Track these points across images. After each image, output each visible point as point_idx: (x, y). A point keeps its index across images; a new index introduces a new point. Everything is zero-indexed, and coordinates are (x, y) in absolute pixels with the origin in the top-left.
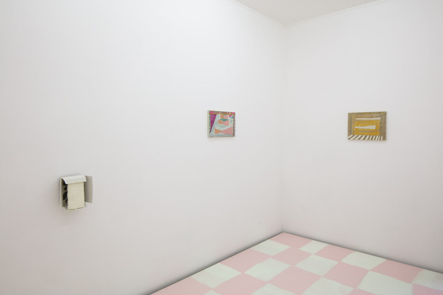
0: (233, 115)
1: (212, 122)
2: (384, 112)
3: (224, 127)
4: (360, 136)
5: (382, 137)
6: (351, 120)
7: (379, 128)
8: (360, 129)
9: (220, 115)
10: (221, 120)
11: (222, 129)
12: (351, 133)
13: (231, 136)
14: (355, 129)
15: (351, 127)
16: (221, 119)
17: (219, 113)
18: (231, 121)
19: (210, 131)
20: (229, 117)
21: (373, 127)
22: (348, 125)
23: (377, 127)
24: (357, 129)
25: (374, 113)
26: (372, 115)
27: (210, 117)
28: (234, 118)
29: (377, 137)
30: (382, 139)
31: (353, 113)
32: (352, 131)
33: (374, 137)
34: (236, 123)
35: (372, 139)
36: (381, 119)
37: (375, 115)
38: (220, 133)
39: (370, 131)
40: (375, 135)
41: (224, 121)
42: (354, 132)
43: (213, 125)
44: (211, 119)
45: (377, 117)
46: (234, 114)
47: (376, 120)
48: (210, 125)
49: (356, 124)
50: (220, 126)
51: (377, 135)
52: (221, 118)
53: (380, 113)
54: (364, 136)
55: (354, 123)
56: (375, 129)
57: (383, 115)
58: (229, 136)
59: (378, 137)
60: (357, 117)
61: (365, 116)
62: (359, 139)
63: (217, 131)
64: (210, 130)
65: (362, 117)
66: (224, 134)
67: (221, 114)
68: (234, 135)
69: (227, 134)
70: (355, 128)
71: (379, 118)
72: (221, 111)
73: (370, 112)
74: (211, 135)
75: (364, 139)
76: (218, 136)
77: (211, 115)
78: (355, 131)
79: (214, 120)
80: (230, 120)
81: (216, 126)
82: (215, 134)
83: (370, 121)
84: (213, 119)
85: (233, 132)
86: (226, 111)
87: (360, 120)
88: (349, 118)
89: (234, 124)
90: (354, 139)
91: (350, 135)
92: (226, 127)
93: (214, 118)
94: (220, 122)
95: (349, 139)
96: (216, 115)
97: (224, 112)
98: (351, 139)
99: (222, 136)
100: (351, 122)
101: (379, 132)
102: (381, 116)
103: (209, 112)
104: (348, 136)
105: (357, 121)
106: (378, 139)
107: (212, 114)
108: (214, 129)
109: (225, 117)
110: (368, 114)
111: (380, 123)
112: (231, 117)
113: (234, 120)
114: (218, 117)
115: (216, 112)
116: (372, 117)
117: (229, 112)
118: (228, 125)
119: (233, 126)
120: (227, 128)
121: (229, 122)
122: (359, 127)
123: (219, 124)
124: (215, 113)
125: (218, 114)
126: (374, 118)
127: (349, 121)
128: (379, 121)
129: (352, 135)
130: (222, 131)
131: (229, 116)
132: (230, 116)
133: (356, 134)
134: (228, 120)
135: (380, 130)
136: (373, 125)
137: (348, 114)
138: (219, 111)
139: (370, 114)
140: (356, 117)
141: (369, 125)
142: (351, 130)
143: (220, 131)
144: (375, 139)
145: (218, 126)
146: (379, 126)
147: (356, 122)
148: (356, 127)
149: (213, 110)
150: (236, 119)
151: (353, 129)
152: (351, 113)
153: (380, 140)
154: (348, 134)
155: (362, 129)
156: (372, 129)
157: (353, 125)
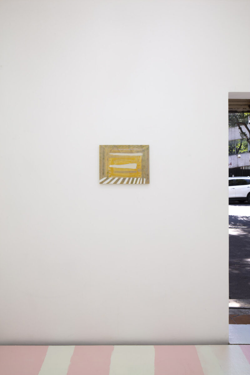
2: (146, 146)
4: (116, 179)
5: (145, 179)
6: (104, 156)
7: (140, 167)
8: (116, 168)
12: (103, 174)
14: (109, 169)
15: (103, 166)
21: (133, 166)
22: (100, 164)
23: (138, 166)
24: (112, 168)
25: (134, 146)
26: (131, 148)
29: (139, 179)
30: (144, 182)
31: (106, 146)
32: (106, 172)
33: (135, 179)
35: (132, 183)
36: (144, 155)
37: (135, 149)
39: (130, 172)
40: (136, 177)
42: (108, 173)
45: (138, 152)
47: (138, 156)
49: (110, 162)
51: (138, 176)
53: (142, 146)
54: (122, 179)
55: (108, 160)
56: (136, 168)
57: (145, 149)
59: (140, 179)
60: (112, 151)
61: (122, 150)
62: (115, 183)
65: (119, 152)
71: (140, 154)
73: (129, 145)
75: (122, 183)
78: (110, 172)
83: (129, 158)
87: (116, 156)
88: (100, 153)
90: (108, 183)
91: (103, 178)
95: (101, 183)
98: (103, 183)
100: (103, 159)
101: (141, 172)
102: (144, 151)
104: (100, 179)
105: (112, 156)
106: (139, 183)
110: (127, 147)
111: (142, 160)
116: (131, 152)
122: (115, 166)
126: (135, 153)
127: (100, 157)
128: (141, 158)
129: (105, 177)
133: (110, 176)
135: (142, 170)
136: (133, 163)
137: (99, 147)
139: (129, 148)
140: (111, 151)
141: (128, 163)
142: (103, 170)
144: (136, 183)
146: (141, 164)
147: (111, 159)
148: (111, 166)
151: (107, 168)
152: (103, 145)
153: (143, 183)
154: (100, 175)
155: (119, 168)
156: (132, 169)
157: (106, 162)
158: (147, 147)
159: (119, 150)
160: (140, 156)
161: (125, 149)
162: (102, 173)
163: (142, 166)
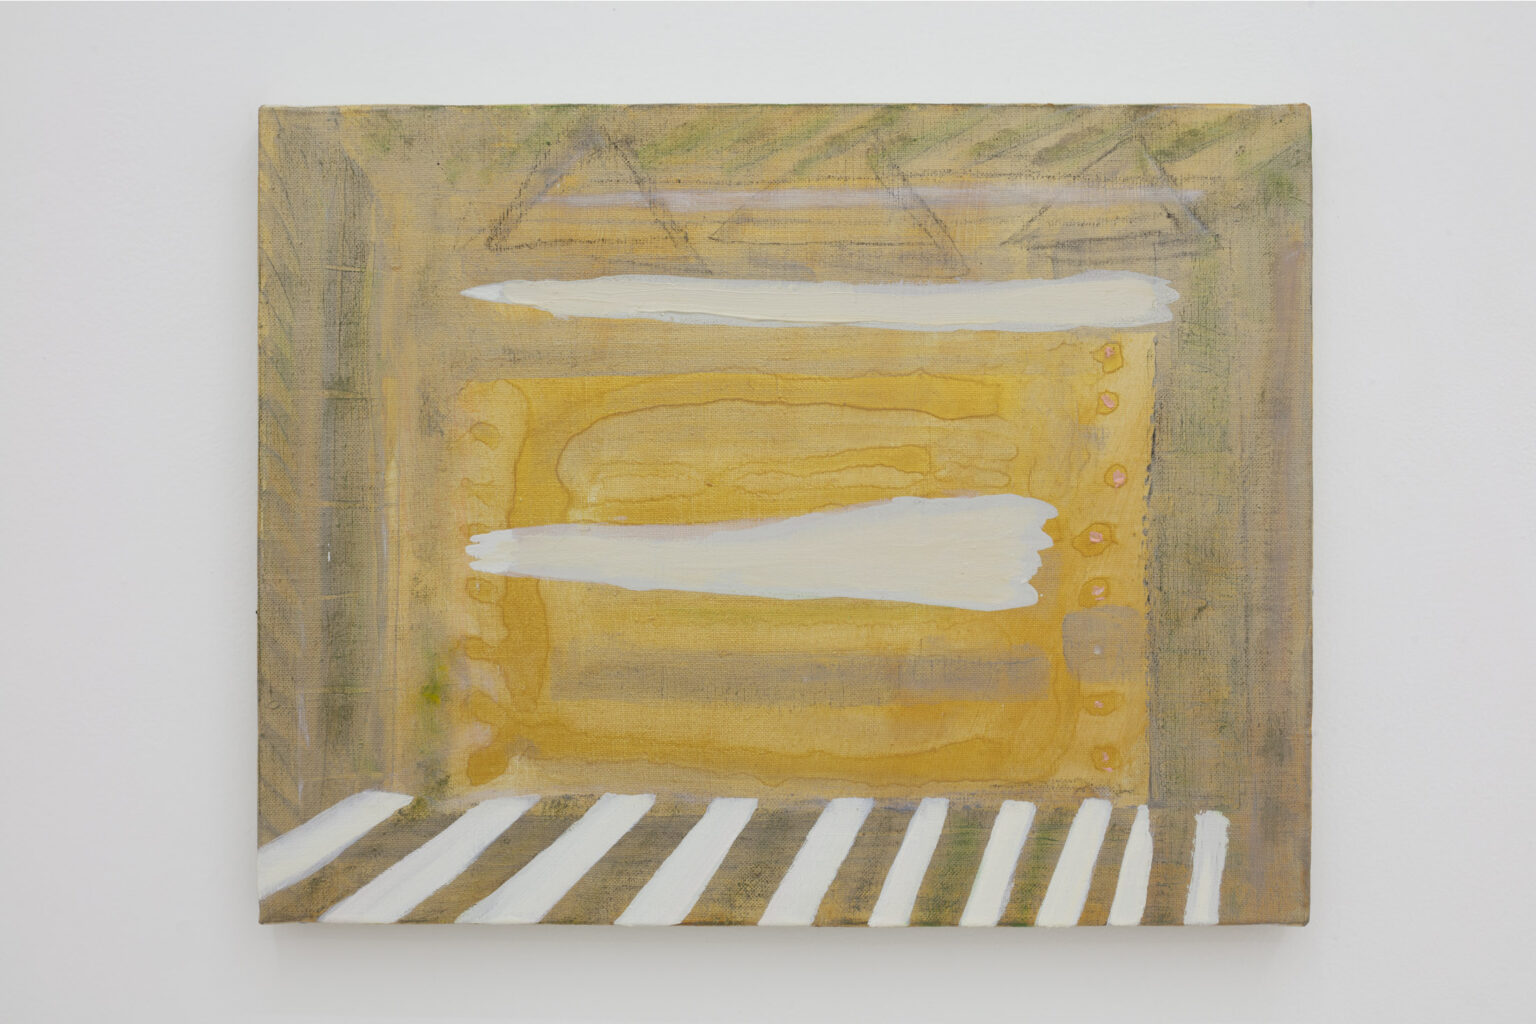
2: (1246, 120)
4: (610, 823)
5: (1211, 834)
6: (346, 329)
7: (1121, 574)
8: (606, 598)
12: (337, 712)
14: (463, 619)
21: (971, 557)
22: (273, 500)
23: (1068, 544)
24: (518, 600)
26: (932, 175)
29: (1090, 823)
30: (1203, 899)
32: (391, 669)
33: (1013, 823)
35: (938, 905)
36: (1193, 327)
37: (1020, 192)
40: (1021, 791)
42: (433, 692)
45: (1068, 253)
47: (1070, 341)
49: (488, 464)
51: (1074, 771)
54: (720, 828)
55: (430, 422)
56: (1030, 597)
57: (1224, 201)
59: (1117, 834)
60: (531, 227)
61: (744, 219)
62: (589, 909)
65: (674, 253)
70: (477, 587)
71: (1126, 301)
73: (891, 113)
75: (732, 905)
78: (479, 676)
90: (436, 912)
91: (327, 795)
95: (300, 905)
98: (341, 913)
100: (341, 394)
101: (1133, 688)
102: (1192, 228)
104: (269, 829)
105: (528, 350)
106: (1096, 909)
110: (838, 143)
111: (1158, 415)
116: (934, 255)
122: (586, 555)
126: (1003, 273)
127: (274, 362)
128: (1132, 386)
129: (369, 779)
133: (485, 768)
135: (1165, 627)
136: (960, 483)
140: (498, 233)
144: (1020, 912)
146: (1128, 510)
147: (498, 406)
148: (493, 554)
151: (422, 597)
152: (336, 114)
153: (1163, 910)
154: (272, 748)
155: (664, 604)
156: (947, 616)
157: (397, 516)
158: (1264, 145)
159: (681, 202)
160: (1109, 347)
161: (794, 198)
162: (306, 697)
163: (1159, 558)
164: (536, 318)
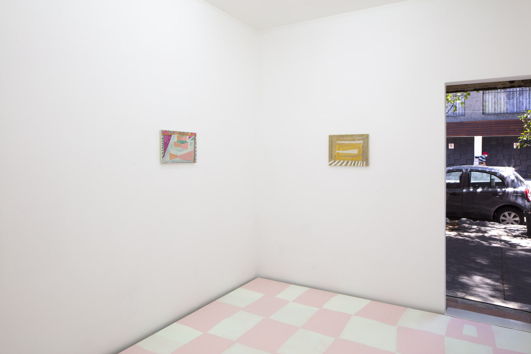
0: (193, 136)
1: (165, 145)
2: (366, 135)
3: (182, 151)
4: (342, 162)
5: (365, 162)
6: (332, 143)
7: (361, 152)
8: (341, 153)
9: (176, 135)
10: (178, 143)
11: (179, 154)
12: (332, 158)
13: (191, 161)
14: (336, 154)
15: (332, 152)
16: (177, 141)
17: (176, 133)
18: (191, 144)
19: (164, 156)
20: (189, 139)
21: (355, 152)
22: (329, 150)
23: (359, 151)
24: (338, 153)
25: (356, 136)
26: (354, 137)
27: (162, 139)
28: (195, 139)
29: (360, 162)
30: (364, 165)
31: (334, 136)
32: (334, 156)
33: (357, 162)
34: (197, 146)
35: (354, 165)
36: (364, 143)
37: (357, 138)
38: (176, 159)
39: (352, 156)
41: (182, 144)
42: (335, 157)
43: (168, 148)
44: (164, 141)
45: (359, 140)
46: (195, 134)
47: (359, 143)
48: (163, 149)
49: (337, 148)
50: (177, 150)
51: (359, 160)
52: (178, 139)
53: (362, 135)
54: (346, 162)
55: (335, 147)
56: (357, 153)
57: (365, 138)
58: (188, 162)
59: (361, 162)
60: (339, 139)
61: (346, 139)
62: (341, 165)
63: (172, 156)
64: (163, 154)
65: (344, 140)
66: (181, 160)
67: (178, 135)
68: (194, 161)
69: (185, 160)
71: (361, 142)
72: (178, 130)
73: (352, 135)
74: (164, 162)
75: (346, 165)
76: (174, 162)
77: (164, 136)
78: (337, 156)
79: (169, 142)
80: (189, 143)
81: (171, 149)
82: (170, 159)
83: (351, 145)
84: (166, 140)
85: (193, 157)
86: (184, 132)
87: (341, 144)
88: (329, 142)
89: (195, 147)
90: (335, 165)
91: (331, 161)
92: (184, 150)
93: (168, 140)
94: (176, 145)
95: (330, 165)
96: (171, 135)
97: (181, 133)
98: (332, 165)
99: (178, 163)
100: (332, 146)
101: (361, 157)
102: (363, 139)
103: (162, 132)
104: (329, 161)
105: (338, 144)
106: (360, 165)
107: (166, 134)
108: (169, 154)
109: (183, 138)
110: (350, 136)
111: (362, 147)
112: (190, 139)
113: (195, 143)
114: (174, 139)
115: (171, 132)
116: (354, 140)
117: (188, 133)
118: (187, 149)
119: (193, 150)
120: (186, 152)
121: (189, 145)
122: (340, 152)
123: (175, 147)
124: (170, 134)
125: (173, 134)
126: (356, 141)
127: (329, 145)
128: (361, 145)
129: (333, 160)
130: (179, 156)
131: (188, 137)
132: (190, 137)
133: (337, 160)
134: (187, 142)
135: (363, 154)
136: (355, 149)
137: (328, 136)
138: (175, 130)
139: (352, 137)
140: (337, 140)
141: (351, 149)
142: (332, 154)
143: (176, 156)
144: (357, 165)
145: (173, 149)
146: (361, 150)
147: (337, 146)
148: (337, 152)
149: (167, 130)
150: (197, 141)
151: (335, 153)
152: (332, 135)
153: (363, 165)
154: (329, 159)
155: (343, 153)
156: (355, 154)
157: (334, 149)
158: (367, 136)
159: (344, 138)
160: (360, 144)
161: (348, 138)
162: (330, 157)
163: (362, 152)
164: (339, 143)
